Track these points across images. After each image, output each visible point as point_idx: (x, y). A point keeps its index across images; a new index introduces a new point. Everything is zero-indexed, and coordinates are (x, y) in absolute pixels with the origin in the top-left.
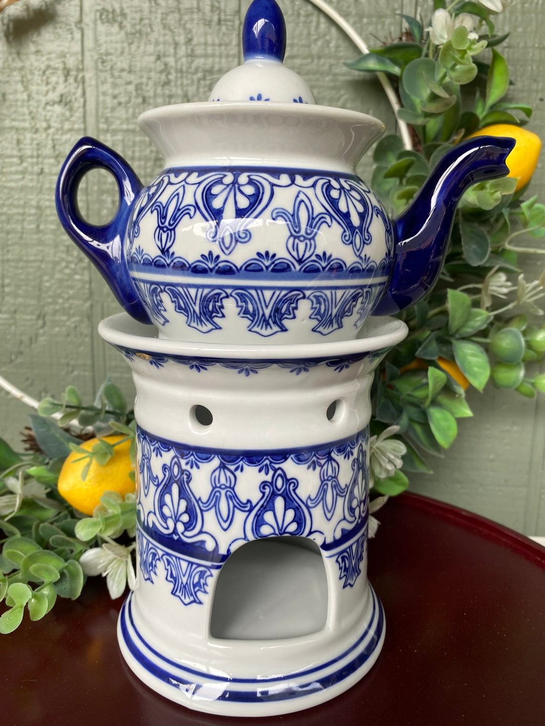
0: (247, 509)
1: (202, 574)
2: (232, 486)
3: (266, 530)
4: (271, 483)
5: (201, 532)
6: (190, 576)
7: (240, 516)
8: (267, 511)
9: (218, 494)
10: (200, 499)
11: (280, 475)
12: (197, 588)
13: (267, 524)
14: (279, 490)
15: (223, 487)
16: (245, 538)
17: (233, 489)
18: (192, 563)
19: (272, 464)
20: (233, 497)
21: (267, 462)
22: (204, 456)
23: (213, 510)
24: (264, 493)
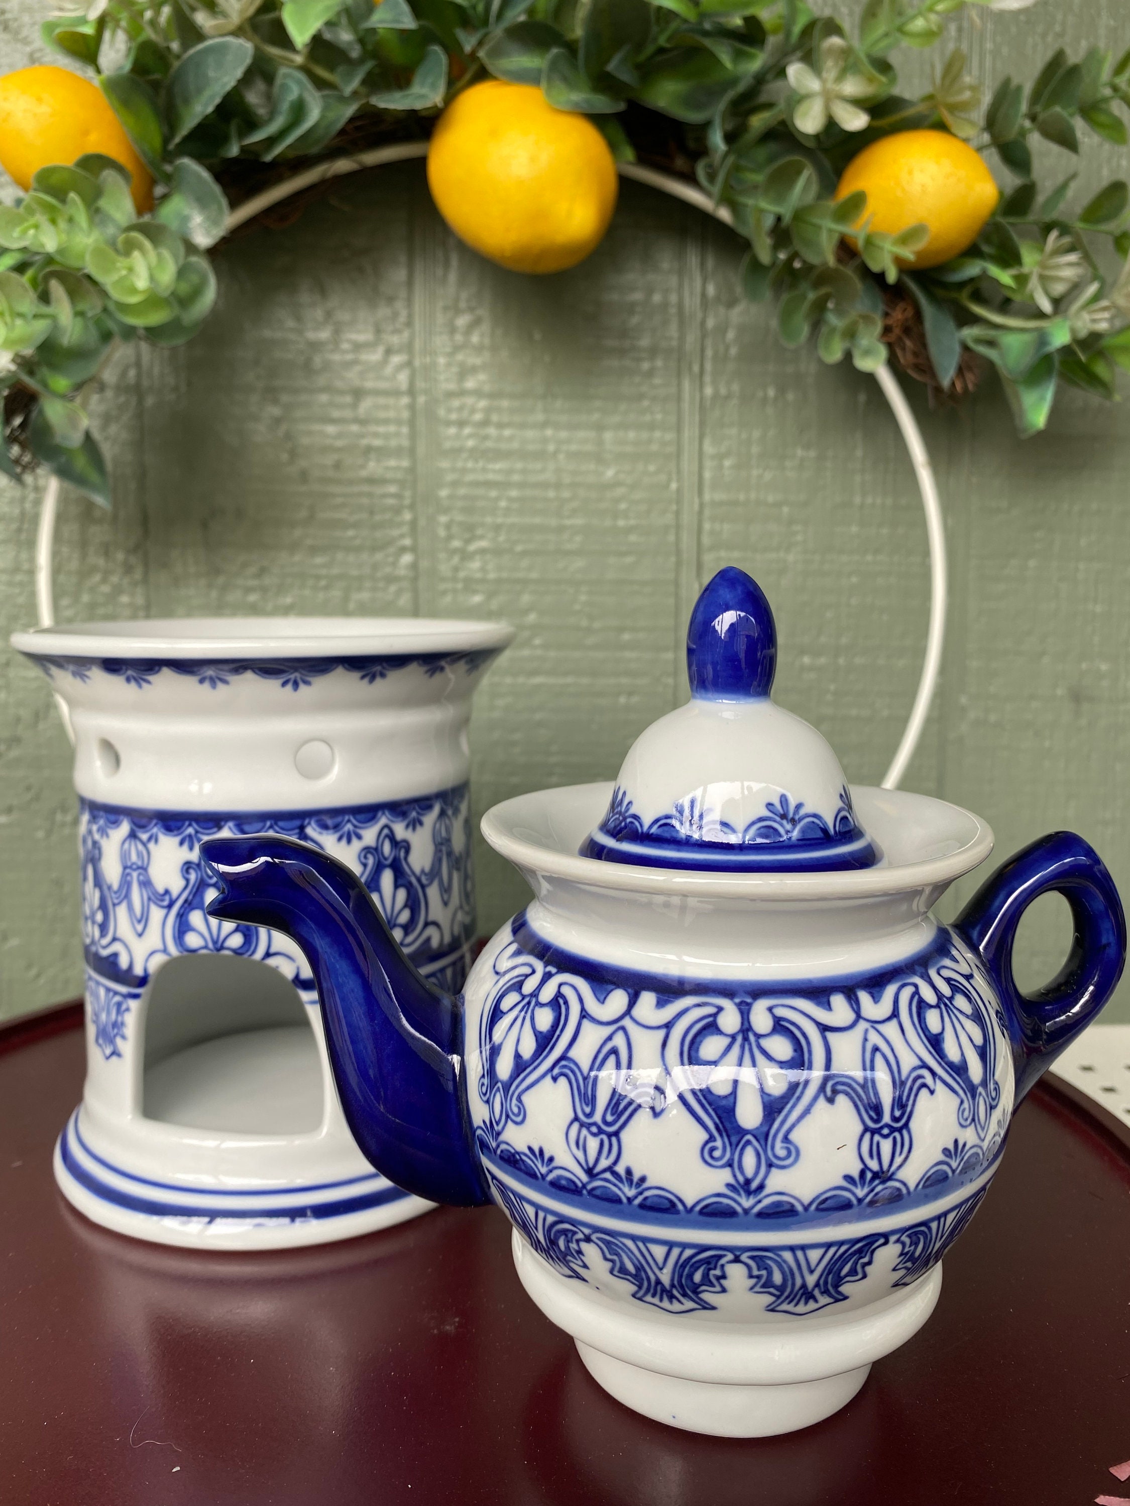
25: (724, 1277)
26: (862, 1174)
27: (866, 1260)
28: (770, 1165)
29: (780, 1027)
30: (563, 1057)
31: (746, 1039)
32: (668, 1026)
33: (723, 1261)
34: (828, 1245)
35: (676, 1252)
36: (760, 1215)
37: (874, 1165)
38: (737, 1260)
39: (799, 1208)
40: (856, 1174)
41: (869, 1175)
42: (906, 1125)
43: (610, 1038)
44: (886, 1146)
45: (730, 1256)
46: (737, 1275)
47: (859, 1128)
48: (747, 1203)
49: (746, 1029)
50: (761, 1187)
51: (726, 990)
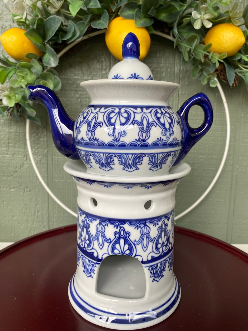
0: (109, 242)
1: (93, 265)
2: (104, 232)
3: (116, 252)
4: (119, 233)
5: (92, 249)
6: (89, 266)
7: (106, 244)
8: (117, 244)
9: (98, 234)
10: (92, 235)
11: (122, 230)
12: (91, 271)
13: (117, 249)
14: (122, 236)
15: (100, 231)
16: (108, 254)
17: (104, 233)
18: (90, 261)
19: (120, 225)
20: (104, 236)
21: (117, 224)
22: (94, 218)
23: (97, 240)
24: (116, 236)
25: (113, 160)
26: (139, 139)
27: (141, 159)
28: (121, 136)
29: (126, 112)
30: (87, 120)
31: (119, 113)
32: (105, 112)
33: (113, 156)
34: (133, 154)
35: (105, 154)
36: (119, 146)
37: (141, 138)
38: (115, 156)
39: (126, 145)
40: (138, 139)
41: (140, 140)
42: (149, 131)
43: (95, 115)
44: (144, 135)
45: (114, 155)
46: (116, 159)
47: (139, 130)
48: (116, 143)
49: (119, 112)
50: (119, 140)
51: (117, 106)
